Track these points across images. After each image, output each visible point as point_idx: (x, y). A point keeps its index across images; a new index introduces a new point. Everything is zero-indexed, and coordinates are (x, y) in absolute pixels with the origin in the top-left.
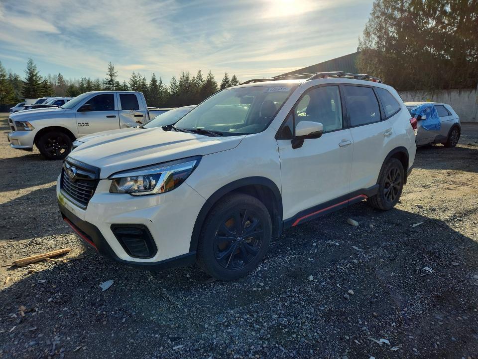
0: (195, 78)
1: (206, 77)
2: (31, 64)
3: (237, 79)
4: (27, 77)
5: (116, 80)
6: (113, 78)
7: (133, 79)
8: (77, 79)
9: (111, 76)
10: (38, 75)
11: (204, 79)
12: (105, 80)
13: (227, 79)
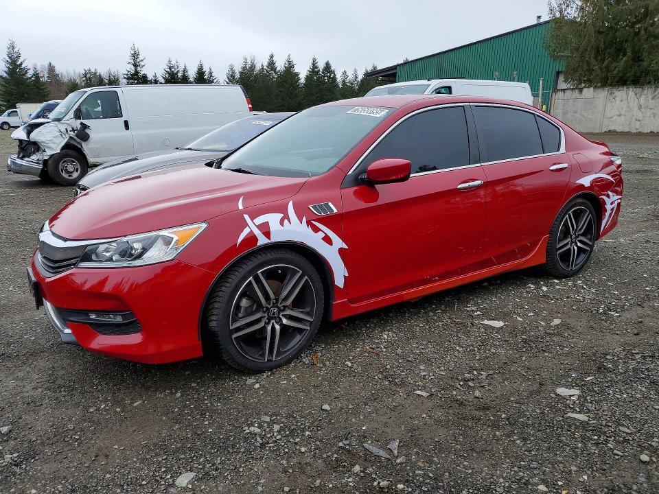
0: (265, 67)
1: (283, 65)
2: (13, 49)
3: (332, 68)
4: (6, 69)
5: (142, 73)
6: (139, 69)
7: (168, 70)
8: (77, 72)
9: (136, 65)
10: (23, 66)
11: (278, 69)
12: (126, 72)
13: (316, 68)
